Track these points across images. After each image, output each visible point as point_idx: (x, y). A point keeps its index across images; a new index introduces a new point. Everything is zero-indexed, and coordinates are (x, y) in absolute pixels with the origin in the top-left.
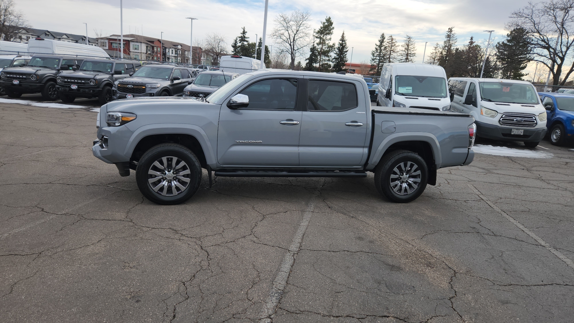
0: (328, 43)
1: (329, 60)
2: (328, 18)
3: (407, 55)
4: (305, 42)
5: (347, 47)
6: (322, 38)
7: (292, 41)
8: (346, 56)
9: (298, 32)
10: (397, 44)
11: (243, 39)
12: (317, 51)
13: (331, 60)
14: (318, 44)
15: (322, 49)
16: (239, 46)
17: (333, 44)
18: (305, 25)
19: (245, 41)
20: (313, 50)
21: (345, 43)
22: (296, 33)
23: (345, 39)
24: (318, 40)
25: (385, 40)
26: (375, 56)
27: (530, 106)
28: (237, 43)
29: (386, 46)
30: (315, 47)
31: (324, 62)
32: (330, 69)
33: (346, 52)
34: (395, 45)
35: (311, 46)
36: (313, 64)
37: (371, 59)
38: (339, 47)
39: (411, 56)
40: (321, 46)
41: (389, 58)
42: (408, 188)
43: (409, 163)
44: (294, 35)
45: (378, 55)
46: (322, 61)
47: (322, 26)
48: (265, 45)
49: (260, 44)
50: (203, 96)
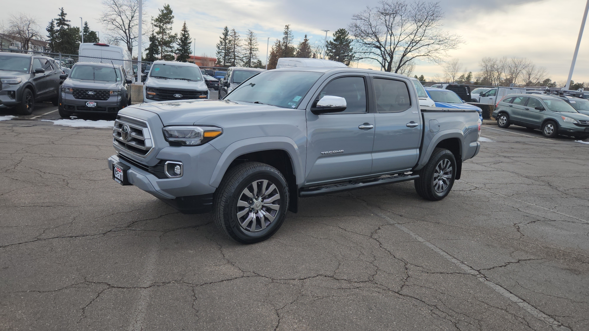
0: (169, 33)
1: (172, 51)
2: (167, 5)
3: (251, 49)
5: (190, 38)
6: (162, 27)
7: (127, 27)
8: (190, 48)
9: (133, 19)
10: (240, 39)
11: (62, 22)
12: (158, 41)
13: (174, 51)
14: (158, 33)
15: (163, 38)
16: (57, 31)
17: (176, 34)
19: (65, 24)
20: (153, 39)
21: (188, 34)
22: (131, 19)
23: (187, 29)
24: (157, 29)
25: (229, 33)
26: (220, 49)
28: (54, 27)
29: (230, 39)
30: (155, 36)
31: (166, 53)
33: (190, 43)
34: (238, 39)
35: (150, 35)
36: (154, 55)
37: (217, 52)
38: (181, 38)
39: (254, 51)
40: (161, 35)
41: (234, 52)
42: (443, 185)
43: (446, 160)
44: (129, 21)
45: (223, 48)
46: (164, 52)
47: (161, 14)
48: (92, 31)
49: (86, 29)
50: (93, 94)
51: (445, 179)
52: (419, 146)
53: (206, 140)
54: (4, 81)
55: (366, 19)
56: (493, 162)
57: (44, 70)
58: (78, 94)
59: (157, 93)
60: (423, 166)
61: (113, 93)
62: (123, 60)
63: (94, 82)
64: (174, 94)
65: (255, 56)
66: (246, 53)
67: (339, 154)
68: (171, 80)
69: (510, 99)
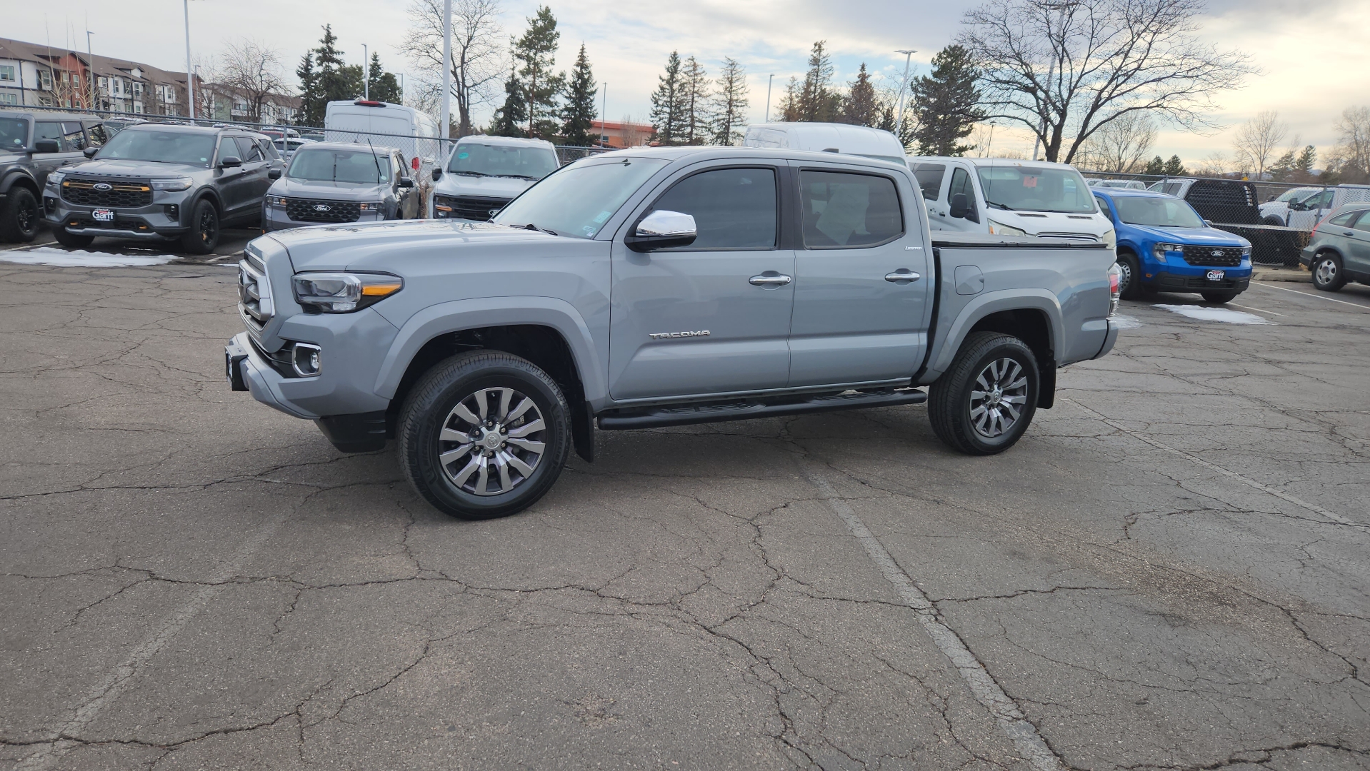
0: (548, 71)
1: (553, 114)
2: (544, 9)
3: (730, 103)
4: (490, 67)
5: (594, 81)
6: (532, 59)
7: (458, 63)
8: (593, 103)
9: (471, 42)
10: (706, 78)
11: (327, 55)
12: (523, 89)
14: (523, 73)
15: (534, 85)
16: (318, 75)
17: (562, 75)
18: (489, 25)
19: (334, 61)
20: (512, 86)
21: (589, 73)
22: (468, 44)
23: (587, 62)
24: (523, 65)
25: (680, 68)
26: (660, 105)
27: (1084, 218)
28: (312, 66)
29: (684, 81)
30: (518, 80)
31: (540, 118)
32: (557, 134)
33: (593, 93)
34: (702, 79)
35: (506, 77)
36: (514, 121)
37: (651, 112)
38: (574, 82)
39: (738, 106)
40: (530, 78)
41: (691, 110)
42: (1002, 420)
43: (1007, 361)
44: (462, 49)
45: (666, 102)
46: (536, 116)
47: (531, 28)
48: (387, 74)
49: (375, 69)
50: (325, 209)
51: (1007, 405)
52: (927, 324)
53: (366, 301)
54: (156, 184)
55: (996, 22)
56: (1219, 374)
57: (240, 160)
58: (297, 210)
59: (454, 208)
60: (940, 374)
61: (366, 208)
62: (414, 135)
63: (336, 186)
64: (491, 208)
65: (740, 120)
66: (719, 111)
67: (698, 338)
68: (489, 178)
69: (1348, 217)
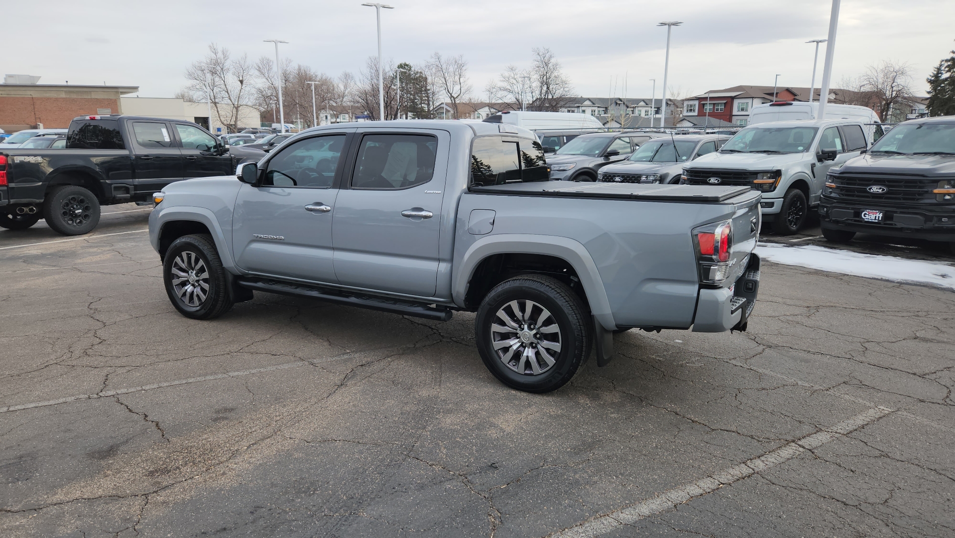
28: (942, 74)
43: (529, 304)
52: (446, 256)
64: (710, 177)
67: (279, 241)
